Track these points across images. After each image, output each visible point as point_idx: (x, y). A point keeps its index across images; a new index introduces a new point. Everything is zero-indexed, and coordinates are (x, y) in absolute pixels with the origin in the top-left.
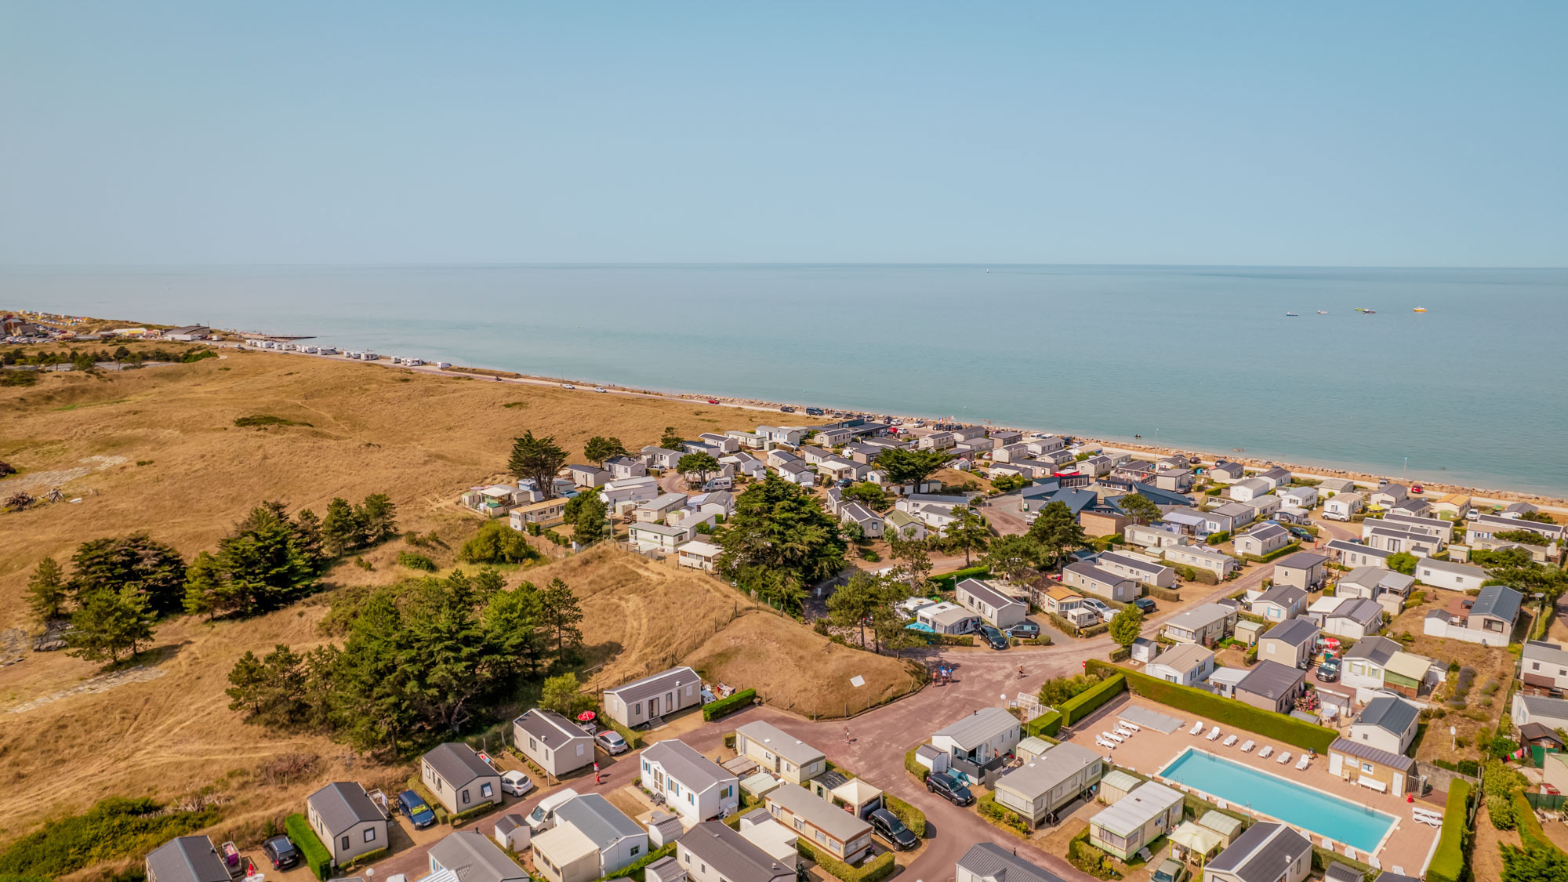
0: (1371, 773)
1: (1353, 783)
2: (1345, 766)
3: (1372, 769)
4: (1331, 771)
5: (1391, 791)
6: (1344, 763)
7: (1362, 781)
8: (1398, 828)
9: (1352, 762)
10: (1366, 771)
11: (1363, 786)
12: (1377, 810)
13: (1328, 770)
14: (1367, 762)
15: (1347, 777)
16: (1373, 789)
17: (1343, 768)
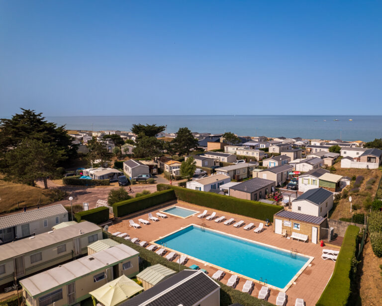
0: (299, 229)
1: (288, 238)
2: (283, 227)
3: (299, 226)
4: (276, 232)
5: (311, 240)
6: (283, 224)
7: (294, 235)
8: (310, 265)
9: (288, 223)
10: (295, 228)
11: (294, 239)
12: (298, 254)
13: (274, 231)
14: (296, 222)
15: (284, 234)
16: (300, 240)
17: (283, 229)
